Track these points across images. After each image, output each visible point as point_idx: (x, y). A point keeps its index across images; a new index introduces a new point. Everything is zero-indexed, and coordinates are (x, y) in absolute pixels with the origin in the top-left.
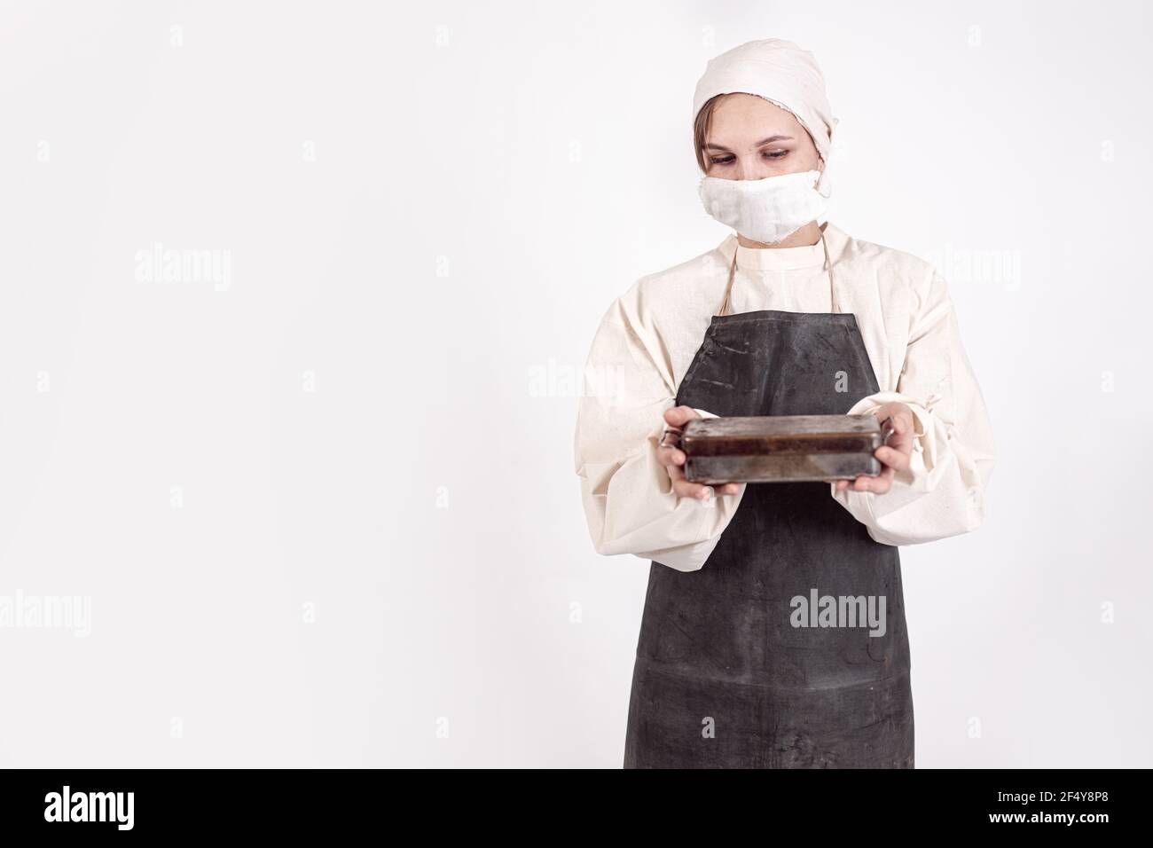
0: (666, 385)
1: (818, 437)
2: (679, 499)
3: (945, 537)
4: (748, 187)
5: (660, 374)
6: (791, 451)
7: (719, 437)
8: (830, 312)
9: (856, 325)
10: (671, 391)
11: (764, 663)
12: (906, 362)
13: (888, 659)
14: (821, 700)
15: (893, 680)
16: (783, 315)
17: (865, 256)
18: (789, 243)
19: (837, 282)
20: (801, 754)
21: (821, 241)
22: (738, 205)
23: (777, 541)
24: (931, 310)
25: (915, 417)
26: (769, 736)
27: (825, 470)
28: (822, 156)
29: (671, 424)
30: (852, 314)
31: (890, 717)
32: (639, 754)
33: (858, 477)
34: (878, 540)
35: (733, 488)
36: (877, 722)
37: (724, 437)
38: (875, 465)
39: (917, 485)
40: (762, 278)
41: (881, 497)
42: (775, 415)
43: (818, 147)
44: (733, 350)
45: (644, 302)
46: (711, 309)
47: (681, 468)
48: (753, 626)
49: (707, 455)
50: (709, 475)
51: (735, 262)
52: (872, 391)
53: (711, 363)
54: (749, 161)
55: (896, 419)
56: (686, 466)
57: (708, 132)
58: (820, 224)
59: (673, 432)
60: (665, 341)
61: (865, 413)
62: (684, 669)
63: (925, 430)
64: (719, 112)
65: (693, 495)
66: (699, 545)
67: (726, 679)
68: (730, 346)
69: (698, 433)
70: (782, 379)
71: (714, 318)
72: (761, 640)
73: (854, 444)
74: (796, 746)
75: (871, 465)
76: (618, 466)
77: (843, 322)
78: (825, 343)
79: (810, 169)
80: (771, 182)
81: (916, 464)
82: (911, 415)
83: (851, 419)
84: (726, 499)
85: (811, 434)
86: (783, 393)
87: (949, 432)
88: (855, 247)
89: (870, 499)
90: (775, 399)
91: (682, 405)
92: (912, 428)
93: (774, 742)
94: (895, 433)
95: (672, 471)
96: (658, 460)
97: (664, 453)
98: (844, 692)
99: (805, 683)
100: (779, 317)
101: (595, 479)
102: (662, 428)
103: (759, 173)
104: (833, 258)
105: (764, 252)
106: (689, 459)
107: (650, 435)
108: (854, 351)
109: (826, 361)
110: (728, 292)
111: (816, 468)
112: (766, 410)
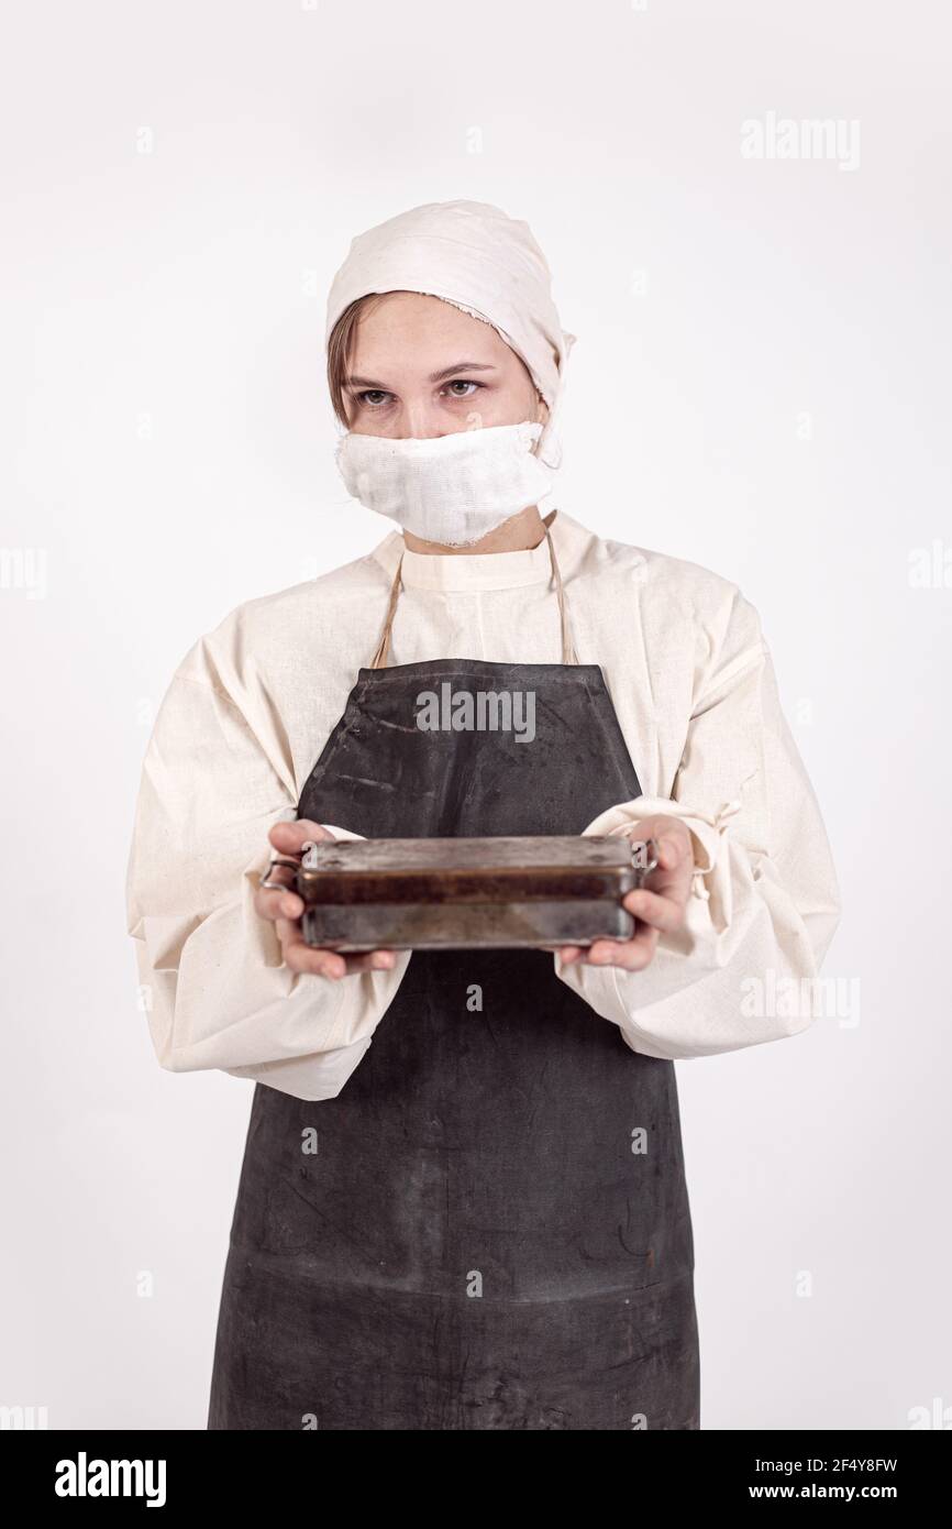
0: (281, 784)
1: (529, 872)
2: (296, 977)
3: (749, 1044)
4: (418, 450)
5: (271, 767)
6: (481, 896)
7: (360, 873)
8: (559, 663)
9: (602, 684)
10: (290, 797)
11: (444, 1257)
12: (687, 749)
13: (656, 1253)
14: (540, 1320)
15: (664, 1287)
16: (479, 666)
17: (622, 566)
18: (489, 545)
19: (573, 612)
20: (505, 1411)
21: (545, 542)
22: (401, 480)
23: (466, 1049)
24: (729, 660)
25: (695, 840)
26: (454, 1379)
27: (539, 928)
28: (545, 398)
29: (282, 851)
30: (596, 667)
31: (657, 1349)
32: (231, 1407)
33: (595, 941)
34: (639, 1049)
35: (383, 958)
36: (636, 1358)
37: (370, 872)
38: (624, 921)
39: (699, 954)
40: (444, 604)
41: (638, 975)
42: (464, 836)
43: (536, 382)
44: (395, 726)
45: (245, 645)
46: (359, 656)
47: (298, 924)
48: (424, 1194)
49: (341, 903)
50: (343, 937)
51: (399, 577)
52: (630, 796)
53: (357, 748)
54: (419, 406)
55: (661, 843)
56: (305, 921)
57: (351, 361)
58: (544, 515)
59: (285, 864)
60: (279, 709)
61: (611, 834)
62: (308, 1266)
63: (712, 864)
64: (368, 324)
65: (316, 970)
66: (332, 1056)
67: (380, 1283)
68: (387, 720)
69: (324, 865)
70: (477, 776)
71: (362, 671)
72: (437, 1217)
73: (589, 886)
74: (498, 1398)
75: (616, 921)
76: (198, 921)
77: (582, 680)
78: (550, 714)
79: (525, 420)
80: (453, 443)
81: (698, 918)
82: (688, 835)
83: (588, 844)
84: (377, 978)
85: (518, 868)
86: (479, 798)
87: (759, 866)
88: (602, 553)
89: (620, 980)
90: (464, 809)
91: (306, 817)
92: (691, 859)
93: (460, 1390)
94: (660, 867)
95: (283, 928)
96: (260, 912)
97: (268, 898)
98: (581, 1308)
99: (513, 1290)
100: (471, 671)
101: (159, 941)
102: (269, 856)
103: (437, 427)
104: (564, 572)
105: (447, 559)
106: (310, 909)
107: (249, 868)
108: (599, 729)
109: (551, 745)
110: (388, 627)
111: (524, 926)
112: (449, 826)
